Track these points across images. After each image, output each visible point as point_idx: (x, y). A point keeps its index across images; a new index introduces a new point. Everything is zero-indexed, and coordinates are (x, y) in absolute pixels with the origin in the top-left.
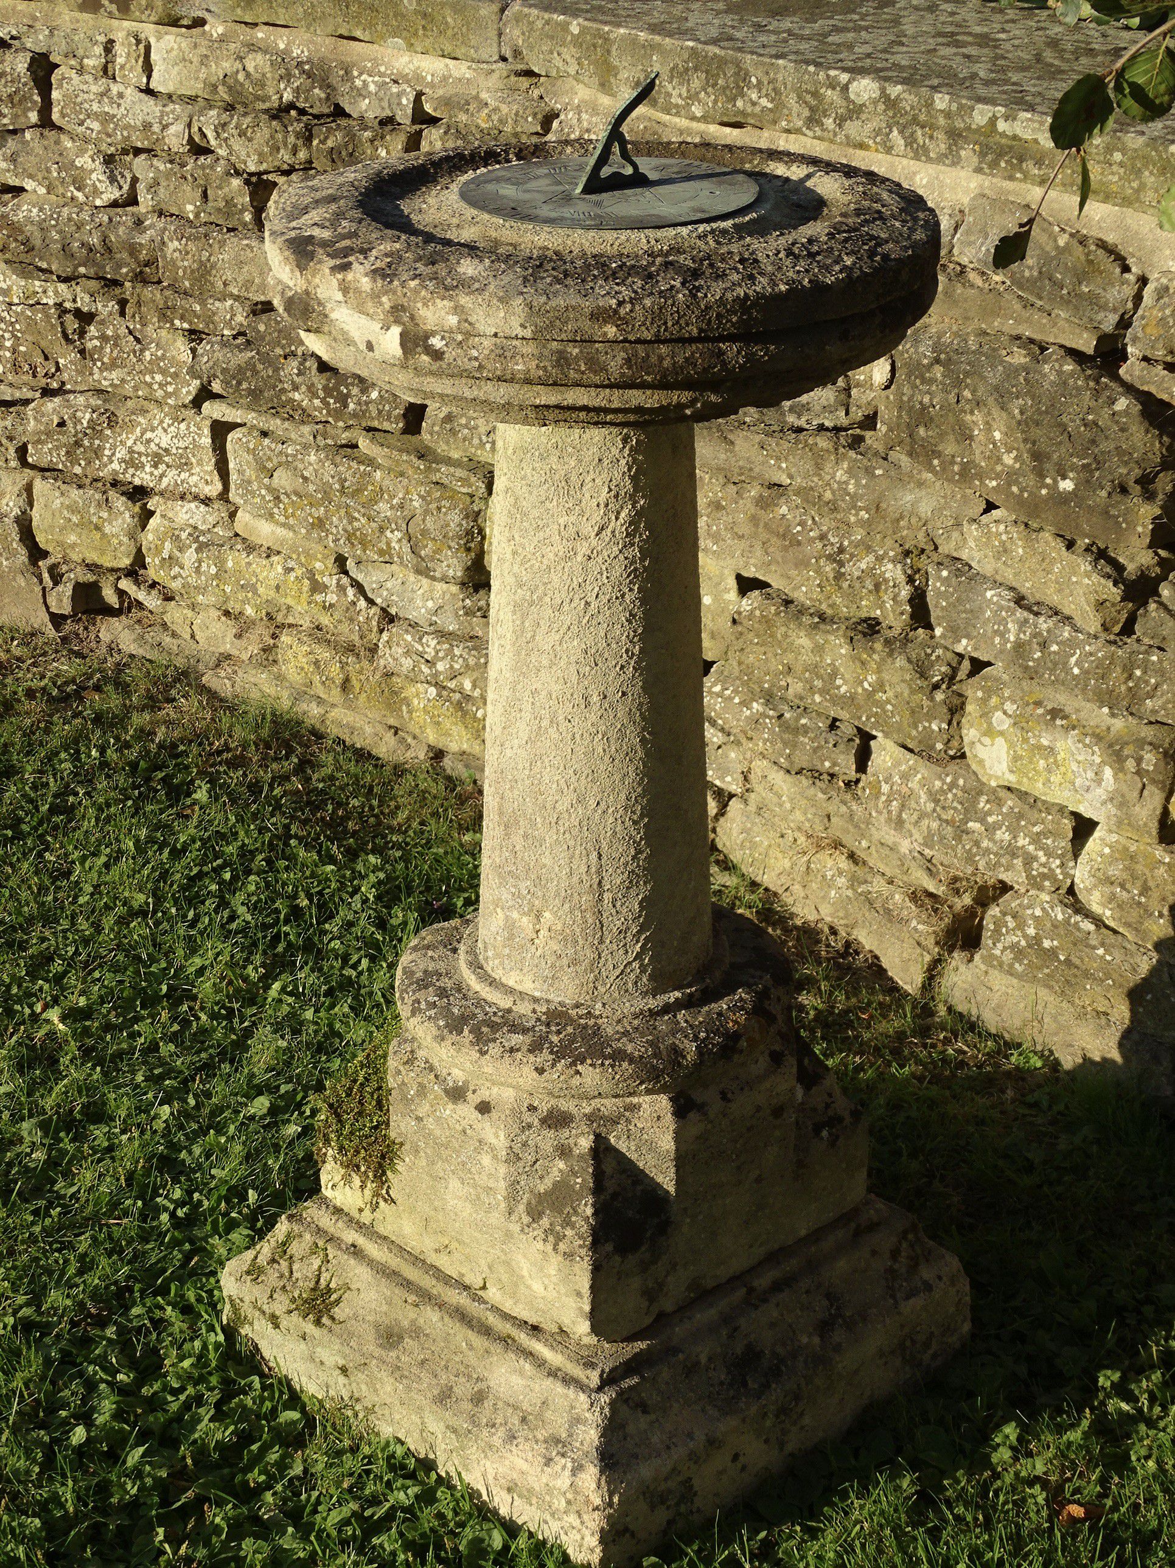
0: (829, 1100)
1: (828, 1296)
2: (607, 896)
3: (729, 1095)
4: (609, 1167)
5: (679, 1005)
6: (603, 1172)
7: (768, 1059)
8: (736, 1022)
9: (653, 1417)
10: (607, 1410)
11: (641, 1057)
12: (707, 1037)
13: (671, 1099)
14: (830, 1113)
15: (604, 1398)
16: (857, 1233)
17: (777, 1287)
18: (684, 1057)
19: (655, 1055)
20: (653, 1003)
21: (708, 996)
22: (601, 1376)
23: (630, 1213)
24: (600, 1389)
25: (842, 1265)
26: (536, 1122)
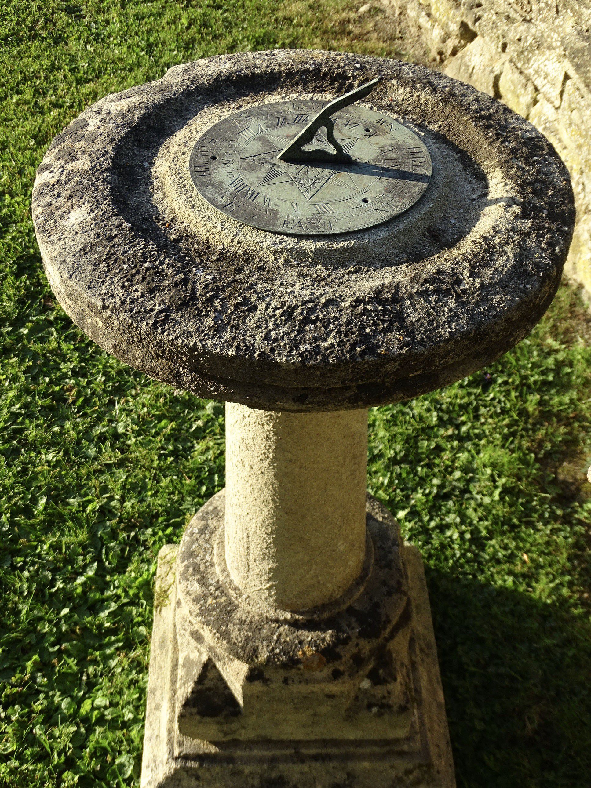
0: (386, 695)
1: (348, 774)
2: (251, 557)
3: (289, 682)
4: (211, 674)
5: (286, 622)
6: (206, 676)
7: (330, 672)
8: (304, 653)
9: (201, 783)
10: (172, 771)
11: (235, 643)
12: (279, 654)
13: (249, 669)
14: (385, 701)
15: (173, 765)
16: (389, 753)
17: (316, 758)
18: (257, 657)
19: (242, 647)
20: (272, 614)
21: (310, 626)
22: (180, 753)
23: (216, 700)
24: (176, 759)
25: (366, 765)
26: (189, 631)
